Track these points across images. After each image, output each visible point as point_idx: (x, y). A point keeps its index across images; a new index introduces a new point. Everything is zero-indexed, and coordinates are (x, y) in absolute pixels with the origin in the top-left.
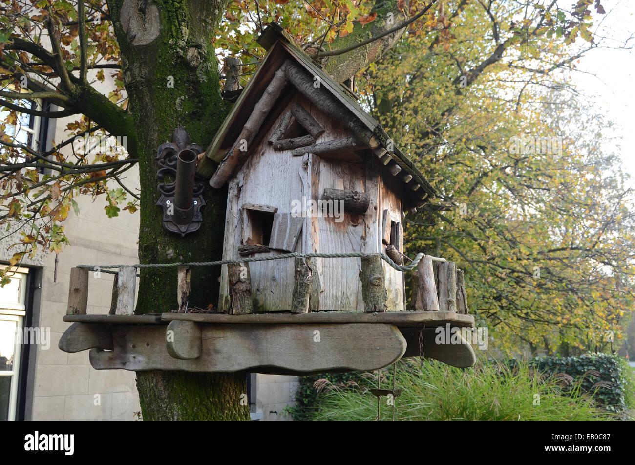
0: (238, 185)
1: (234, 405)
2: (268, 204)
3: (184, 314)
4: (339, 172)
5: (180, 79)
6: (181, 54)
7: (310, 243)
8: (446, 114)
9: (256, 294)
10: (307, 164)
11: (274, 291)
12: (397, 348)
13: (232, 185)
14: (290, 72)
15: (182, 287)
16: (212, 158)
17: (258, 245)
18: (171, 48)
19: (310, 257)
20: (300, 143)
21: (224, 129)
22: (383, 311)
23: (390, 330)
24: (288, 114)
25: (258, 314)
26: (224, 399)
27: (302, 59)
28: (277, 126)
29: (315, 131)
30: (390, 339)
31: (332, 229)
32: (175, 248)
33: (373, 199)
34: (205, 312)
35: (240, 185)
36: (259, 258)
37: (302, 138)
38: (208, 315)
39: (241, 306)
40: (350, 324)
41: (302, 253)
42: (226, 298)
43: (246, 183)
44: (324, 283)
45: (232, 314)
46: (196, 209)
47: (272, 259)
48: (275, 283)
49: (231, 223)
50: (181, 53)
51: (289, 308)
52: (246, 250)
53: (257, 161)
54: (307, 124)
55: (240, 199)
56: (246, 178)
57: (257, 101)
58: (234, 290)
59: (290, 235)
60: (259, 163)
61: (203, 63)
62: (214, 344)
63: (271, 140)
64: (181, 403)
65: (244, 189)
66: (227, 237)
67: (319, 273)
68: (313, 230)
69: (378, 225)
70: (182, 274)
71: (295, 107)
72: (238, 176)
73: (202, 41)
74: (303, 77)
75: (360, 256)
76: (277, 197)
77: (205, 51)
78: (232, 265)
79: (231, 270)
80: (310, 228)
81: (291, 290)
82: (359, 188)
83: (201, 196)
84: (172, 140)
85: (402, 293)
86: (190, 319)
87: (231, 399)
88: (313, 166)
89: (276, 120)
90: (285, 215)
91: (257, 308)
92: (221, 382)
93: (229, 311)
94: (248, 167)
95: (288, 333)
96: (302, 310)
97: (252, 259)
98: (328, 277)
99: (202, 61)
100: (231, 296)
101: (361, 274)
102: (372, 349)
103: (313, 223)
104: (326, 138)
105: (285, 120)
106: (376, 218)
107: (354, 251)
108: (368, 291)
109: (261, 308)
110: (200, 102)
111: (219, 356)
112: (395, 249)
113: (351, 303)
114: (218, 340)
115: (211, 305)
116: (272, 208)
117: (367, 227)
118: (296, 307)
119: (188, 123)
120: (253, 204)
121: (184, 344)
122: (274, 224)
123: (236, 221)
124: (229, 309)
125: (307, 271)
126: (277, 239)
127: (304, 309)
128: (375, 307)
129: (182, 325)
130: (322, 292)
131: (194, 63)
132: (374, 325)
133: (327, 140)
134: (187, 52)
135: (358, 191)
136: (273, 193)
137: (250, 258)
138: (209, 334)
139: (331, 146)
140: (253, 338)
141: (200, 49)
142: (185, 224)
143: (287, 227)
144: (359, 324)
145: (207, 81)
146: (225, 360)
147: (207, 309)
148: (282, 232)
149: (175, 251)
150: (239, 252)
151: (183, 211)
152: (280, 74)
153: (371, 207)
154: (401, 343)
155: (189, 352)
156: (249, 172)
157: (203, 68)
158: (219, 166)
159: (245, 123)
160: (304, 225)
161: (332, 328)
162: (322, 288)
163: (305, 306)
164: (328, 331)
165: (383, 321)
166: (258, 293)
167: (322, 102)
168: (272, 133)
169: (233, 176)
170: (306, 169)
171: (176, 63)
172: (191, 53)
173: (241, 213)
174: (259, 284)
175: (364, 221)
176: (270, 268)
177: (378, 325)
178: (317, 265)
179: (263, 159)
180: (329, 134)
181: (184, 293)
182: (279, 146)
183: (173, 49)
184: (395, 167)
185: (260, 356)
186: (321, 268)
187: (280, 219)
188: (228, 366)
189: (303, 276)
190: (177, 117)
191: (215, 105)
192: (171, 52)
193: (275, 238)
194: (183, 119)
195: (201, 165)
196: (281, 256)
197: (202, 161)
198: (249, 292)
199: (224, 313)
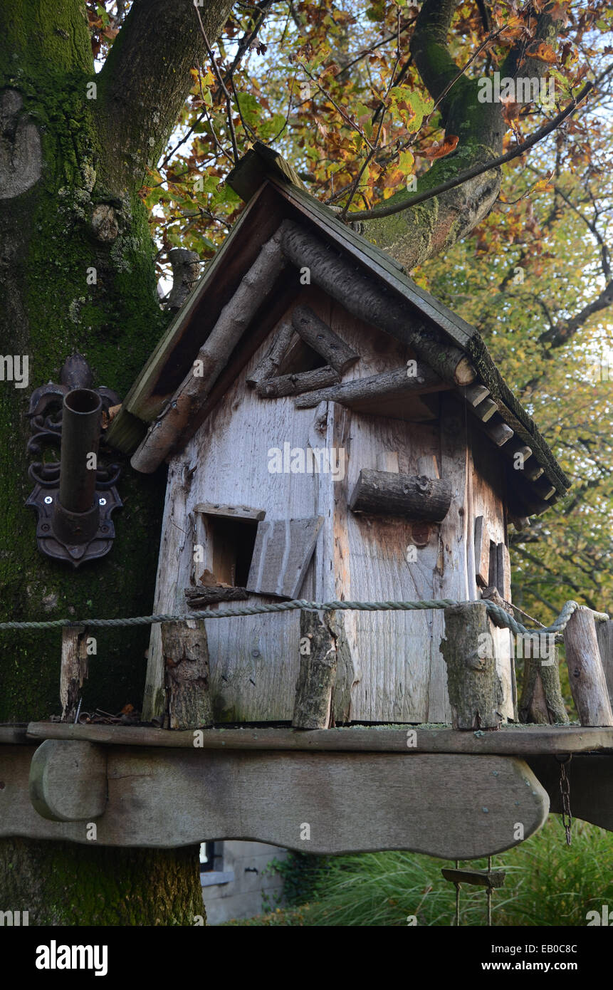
0: (187, 468)
1: (174, 907)
2: (246, 503)
3: (71, 726)
4: (389, 440)
5: (78, 263)
6: (81, 215)
7: (330, 580)
8: (528, 388)
9: (220, 685)
10: (325, 423)
11: (256, 680)
12: (529, 812)
13: (176, 467)
14: (291, 243)
15: (70, 670)
16: (135, 413)
17: (225, 585)
18: (62, 203)
19: (333, 609)
20: (310, 382)
21: (160, 355)
22: (494, 728)
23: (512, 770)
24: (286, 329)
25: (222, 730)
26: (155, 895)
27: (316, 213)
28: (264, 353)
29: (340, 358)
30: (513, 790)
31: (375, 554)
32: (61, 590)
33: (457, 493)
34: (116, 722)
35: (191, 467)
36: (226, 610)
37: (315, 372)
38: (119, 728)
39: (187, 711)
40: (423, 756)
41: (314, 600)
42: (159, 692)
43: (202, 464)
44: (360, 663)
45: (169, 728)
46: (102, 514)
47: (253, 613)
48: (259, 664)
49: (172, 541)
50: (81, 213)
51: (288, 717)
52: (199, 596)
53: (226, 421)
54: (324, 345)
55: (191, 494)
56: (202, 454)
57: (226, 303)
58: (174, 678)
59: (290, 565)
60: (228, 423)
61: (124, 236)
62: (132, 789)
63: (252, 378)
64: (67, 905)
65: (199, 474)
66: (165, 569)
67: (351, 642)
68: (337, 554)
69: (468, 545)
70: (71, 643)
71: (300, 314)
72: (188, 449)
73: (122, 194)
74: (318, 249)
75: (442, 607)
76: (264, 488)
77: (128, 212)
78: (170, 625)
79: (167, 635)
80: (330, 550)
81: (291, 678)
82: (430, 469)
83: (114, 489)
84: (61, 379)
85: (510, 683)
86: (83, 736)
87: (168, 894)
88: (336, 425)
89: (262, 341)
90: (279, 525)
91: (223, 716)
92: (149, 861)
93: (163, 722)
94: (207, 432)
95: (286, 772)
96: (316, 721)
97: (211, 612)
98: (369, 651)
99: (121, 232)
100: (168, 691)
101: (444, 647)
102: (471, 811)
103: (337, 539)
104: (363, 372)
105: (282, 339)
106: (463, 532)
107: (420, 597)
108: (462, 683)
109: (230, 714)
110: (117, 309)
111: (141, 814)
112: (498, 594)
113: (416, 705)
114: (141, 780)
115: (129, 707)
116: (254, 510)
117: (444, 550)
118: (303, 716)
119: (92, 347)
120: (216, 503)
121: (68, 789)
122: (257, 542)
123: (181, 539)
124: (163, 716)
125: (327, 638)
126: (264, 573)
127: (321, 719)
128: (478, 719)
129: (65, 749)
130: (357, 682)
131: (105, 234)
132: (475, 759)
133: (364, 376)
134: (92, 211)
135: (428, 477)
136: (255, 481)
137: (208, 611)
138: (122, 768)
139: (373, 387)
140: (212, 778)
141: (119, 209)
142: (80, 543)
143: (283, 548)
144: (441, 755)
145: (130, 272)
146: (154, 823)
147: (120, 716)
148: (274, 558)
149: (61, 596)
150: (187, 599)
151: (75, 517)
152: (271, 247)
153: (454, 510)
154: (538, 801)
155: (79, 805)
156: (209, 442)
157: (124, 246)
158: (150, 429)
159: (202, 343)
160: (320, 545)
161: (382, 763)
162: (356, 674)
163: (322, 714)
164: (372, 770)
165: (498, 750)
166: (225, 683)
167: (355, 297)
168: (255, 365)
169: (177, 448)
170: (322, 432)
171: (72, 233)
172: (101, 214)
173: (191, 521)
174: (226, 665)
175: (440, 538)
176: (248, 633)
177: (484, 759)
178: (346, 627)
179: (236, 415)
180: (368, 363)
181: (73, 683)
182: (268, 389)
183: (66, 205)
184: (502, 428)
185: (225, 817)
186: (354, 634)
187: (270, 533)
188: (159, 837)
189: (320, 649)
190: (71, 336)
191: (147, 316)
192: (61, 210)
193: (260, 570)
194: (82, 340)
195: (114, 428)
196: (271, 606)
197: (117, 419)
198: (204, 680)
199: (152, 724)
